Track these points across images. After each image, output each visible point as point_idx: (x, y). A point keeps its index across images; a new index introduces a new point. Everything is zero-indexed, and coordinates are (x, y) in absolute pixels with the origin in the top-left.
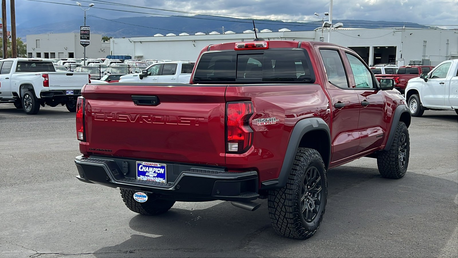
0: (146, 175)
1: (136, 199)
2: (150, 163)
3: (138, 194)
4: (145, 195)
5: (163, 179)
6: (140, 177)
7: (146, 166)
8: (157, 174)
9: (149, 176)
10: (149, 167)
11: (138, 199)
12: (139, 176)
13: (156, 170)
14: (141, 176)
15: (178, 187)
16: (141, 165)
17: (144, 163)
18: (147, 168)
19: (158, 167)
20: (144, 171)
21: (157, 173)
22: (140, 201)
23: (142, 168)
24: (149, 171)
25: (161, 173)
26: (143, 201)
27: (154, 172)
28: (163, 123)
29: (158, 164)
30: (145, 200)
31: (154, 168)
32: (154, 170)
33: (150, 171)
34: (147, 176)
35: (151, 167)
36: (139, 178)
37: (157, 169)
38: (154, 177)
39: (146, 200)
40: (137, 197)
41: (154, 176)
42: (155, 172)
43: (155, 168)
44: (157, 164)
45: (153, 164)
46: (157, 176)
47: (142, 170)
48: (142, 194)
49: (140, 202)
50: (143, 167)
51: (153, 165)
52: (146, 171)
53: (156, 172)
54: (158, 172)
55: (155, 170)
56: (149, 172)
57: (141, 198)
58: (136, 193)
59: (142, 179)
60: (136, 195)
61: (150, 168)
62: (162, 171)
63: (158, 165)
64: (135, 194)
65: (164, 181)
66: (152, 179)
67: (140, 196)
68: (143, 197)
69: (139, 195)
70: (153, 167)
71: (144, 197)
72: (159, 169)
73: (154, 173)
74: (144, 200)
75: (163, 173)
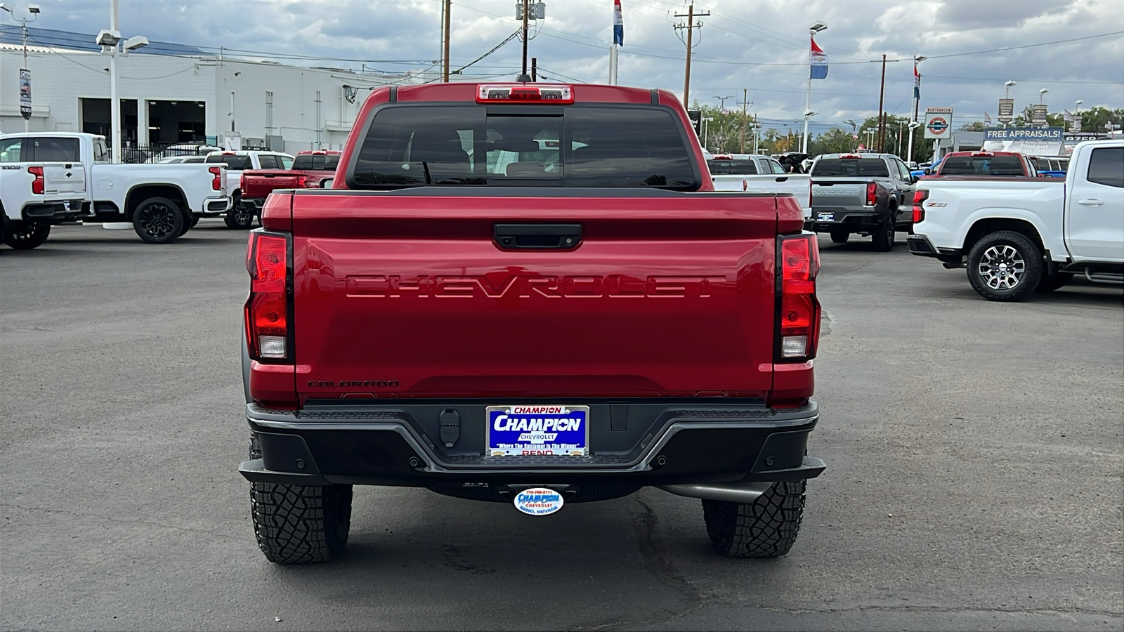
0: (520, 439)
1: (524, 509)
2: (536, 407)
3: (532, 492)
4: (555, 493)
5: (577, 447)
6: (498, 447)
7: (520, 417)
8: (555, 435)
9: (529, 443)
10: (529, 418)
11: (529, 508)
12: (493, 445)
13: (555, 424)
14: (501, 445)
15: (662, 461)
16: (504, 414)
17: (513, 409)
18: (524, 421)
19: (560, 417)
20: (513, 429)
21: (557, 432)
22: (535, 511)
23: (503, 423)
24: (530, 429)
25: (569, 429)
26: (549, 510)
27: (546, 430)
28: (601, 296)
29: (563, 407)
30: (556, 508)
31: (547, 421)
32: (546, 425)
33: (535, 429)
34: (523, 443)
35: (537, 417)
36: (494, 452)
37: (557, 420)
38: (546, 443)
39: (559, 507)
40: (527, 503)
41: (548, 440)
42: (550, 430)
43: (551, 420)
44: (558, 407)
45: (545, 409)
46: (558, 441)
47: (507, 428)
48: (544, 492)
49: (536, 514)
50: (510, 420)
51: (543, 413)
52: (518, 429)
53: (554, 429)
54: (561, 429)
55: (550, 425)
56: (530, 432)
57: (540, 503)
58: (524, 493)
59: (506, 454)
60: (522, 498)
61: (533, 421)
62: (574, 425)
63: (563, 410)
65: (581, 451)
66: (542, 449)
67: (538, 498)
68: (546, 501)
69: (534, 495)
70: (544, 417)
71: (551, 500)
72: (565, 421)
73: (545, 432)
74: (550, 508)
75: (576, 429)
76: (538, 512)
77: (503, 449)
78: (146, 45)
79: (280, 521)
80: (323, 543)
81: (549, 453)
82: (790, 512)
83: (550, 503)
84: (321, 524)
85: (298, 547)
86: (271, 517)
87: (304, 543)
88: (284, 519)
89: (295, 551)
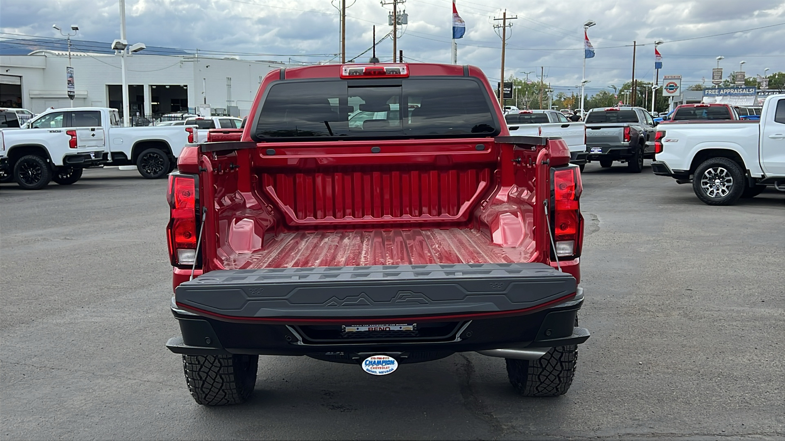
1: (369, 371)
3: (375, 358)
4: (393, 359)
5: (408, 325)
11: (373, 370)
15: (469, 334)
22: (378, 372)
26: (388, 371)
30: (392, 369)
36: (348, 329)
39: (395, 369)
40: (371, 366)
48: (383, 358)
49: (378, 374)
57: (380, 366)
58: (369, 359)
59: (357, 331)
64: (368, 361)
65: (411, 328)
67: (379, 363)
68: (385, 365)
69: (376, 360)
71: (388, 364)
74: (388, 370)
76: (379, 372)
77: (354, 327)
78: (144, 49)
79: (204, 376)
80: (235, 391)
81: (388, 329)
82: (567, 364)
83: (388, 366)
84: (232, 378)
85: (217, 393)
86: (197, 373)
87: (221, 391)
88: (206, 375)
89: (215, 396)
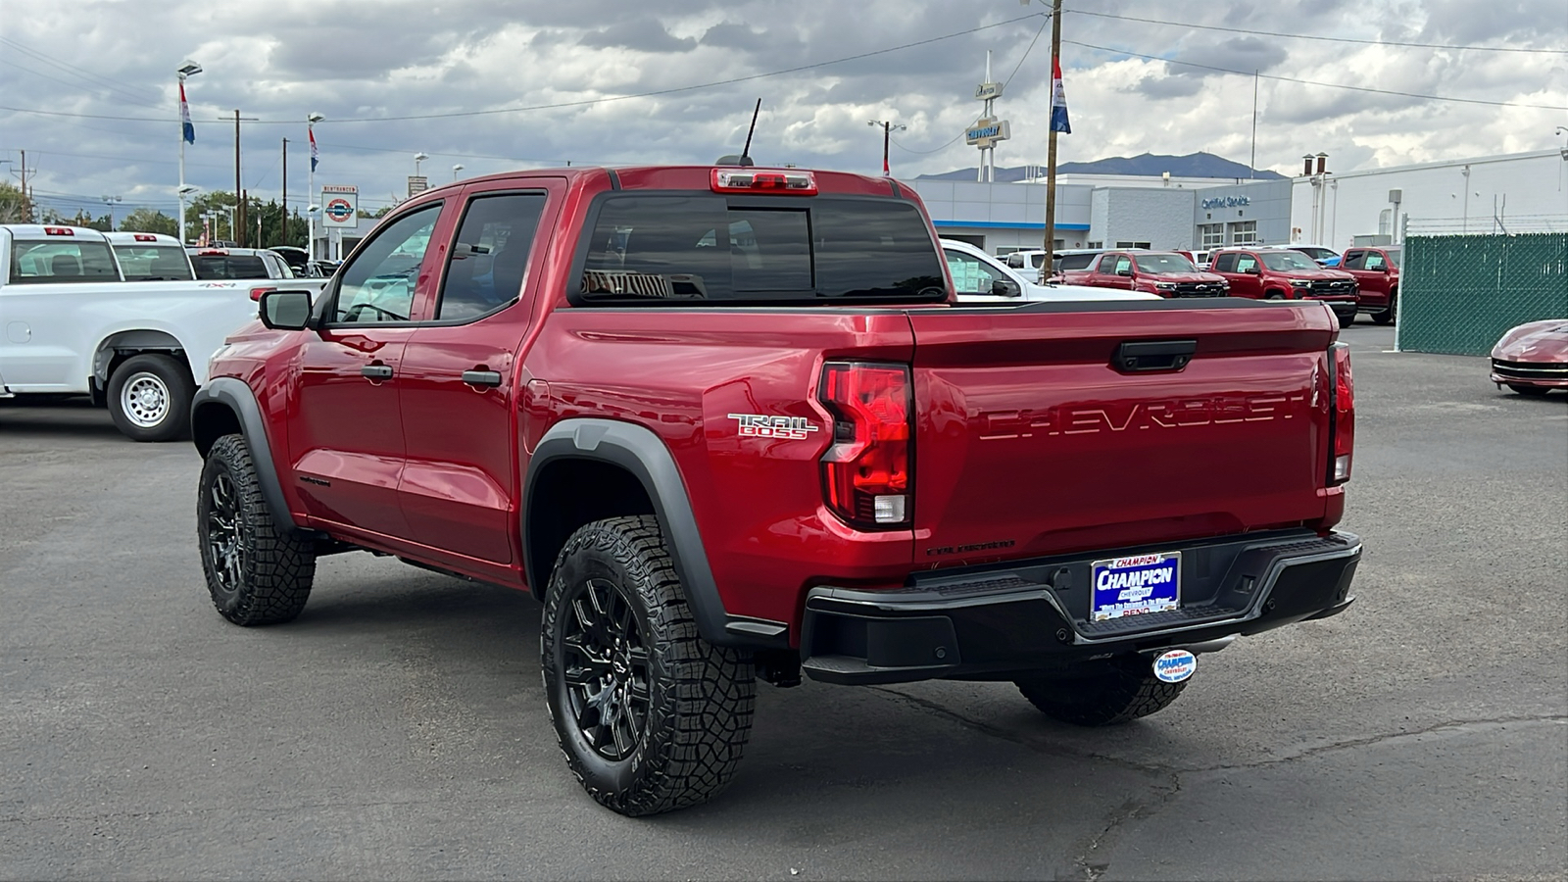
0: (1120, 598)
1: (1163, 677)
2: (1136, 557)
3: (1169, 656)
4: (1189, 654)
5: (1170, 600)
6: (1101, 610)
7: (1119, 571)
8: (1151, 588)
9: (1128, 601)
10: (1127, 571)
11: (1168, 675)
12: (1098, 609)
13: (1149, 575)
14: (1104, 607)
15: (1272, 605)
16: (1107, 569)
17: (1116, 563)
18: (1124, 575)
19: (1154, 567)
20: (1114, 587)
21: (1153, 585)
22: (1173, 678)
23: (1105, 582)
24: (1129, 585)
25: (1163, 581)
26: (1184, 675)
27: (1143, 584)
28: (1208, 423)
29: (1159, 555)
30: (1190, 671)
31: (1144, 572)
32: (1144, 578)
33: (1133, 584)
34: (1122, 602)
35: (1134, 570)
36: (1098, 614)
37: (1152, 571)
38: (1143, 599)
39: (1193, 670)
40: (1165, 669)
41: (1145, 596)
42: (1146, 584)
43: (1147, 572)
44: (1155, 555)
45: (1143, 559)
46: (1153, 596)
47: (1108, 587)
48: (1180, 655)
49: (1174, 681)
50: (1111, 576)
51: (1142, 564)
52: (1119, 587)
53: (1150, 583)
54: (1156, 581)
55: (1146, 578)
56: (1128, 588)
57: (1176, 667)
58: (1163, 658)
59: (1109, 617)
60: (1161, 664)
61: (1132, 574)
62: (1166, 575)
63: (1159, 558)
64: (1161, 661)
65: (1174, 604)
66: (1141, 607)
67: (1175, 663)
68: (1182, 665)
69: (1171, 659)
70: (1141, 569)
71: (1185, 663)
72: (1158, 571)
73: (1143, 587)
74: (1185, 672)
75: (1168, 580)
76: (1176, 678)
77: (1107, 612)
81: (1146, 611)
83: (1184, 666)
